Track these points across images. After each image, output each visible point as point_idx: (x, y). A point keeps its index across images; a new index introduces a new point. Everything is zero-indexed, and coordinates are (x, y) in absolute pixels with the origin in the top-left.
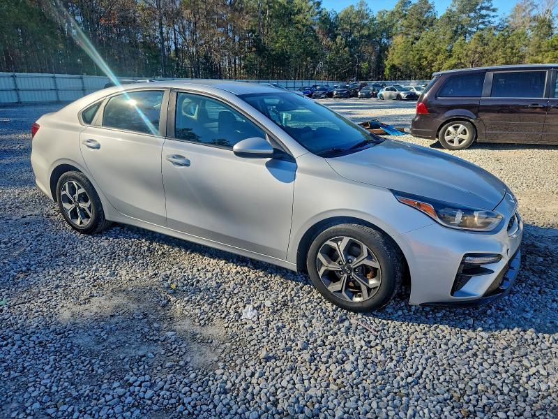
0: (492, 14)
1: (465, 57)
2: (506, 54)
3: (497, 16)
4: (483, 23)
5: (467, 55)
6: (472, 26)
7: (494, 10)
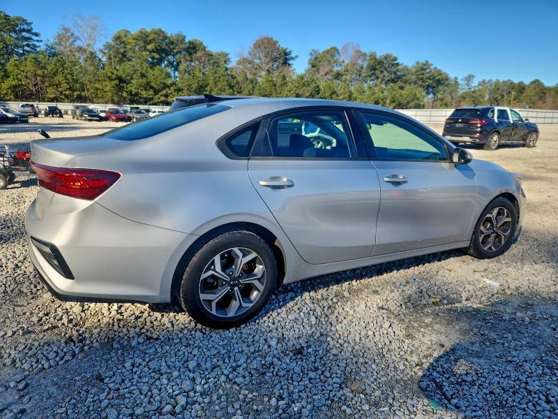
0: (35, 38)
1: (25, 79)
2: (67, 79)
3: (41, 41)
4: (28, 45)
5: (26, 77)
6: (18, 47)
7: (37, 35)
